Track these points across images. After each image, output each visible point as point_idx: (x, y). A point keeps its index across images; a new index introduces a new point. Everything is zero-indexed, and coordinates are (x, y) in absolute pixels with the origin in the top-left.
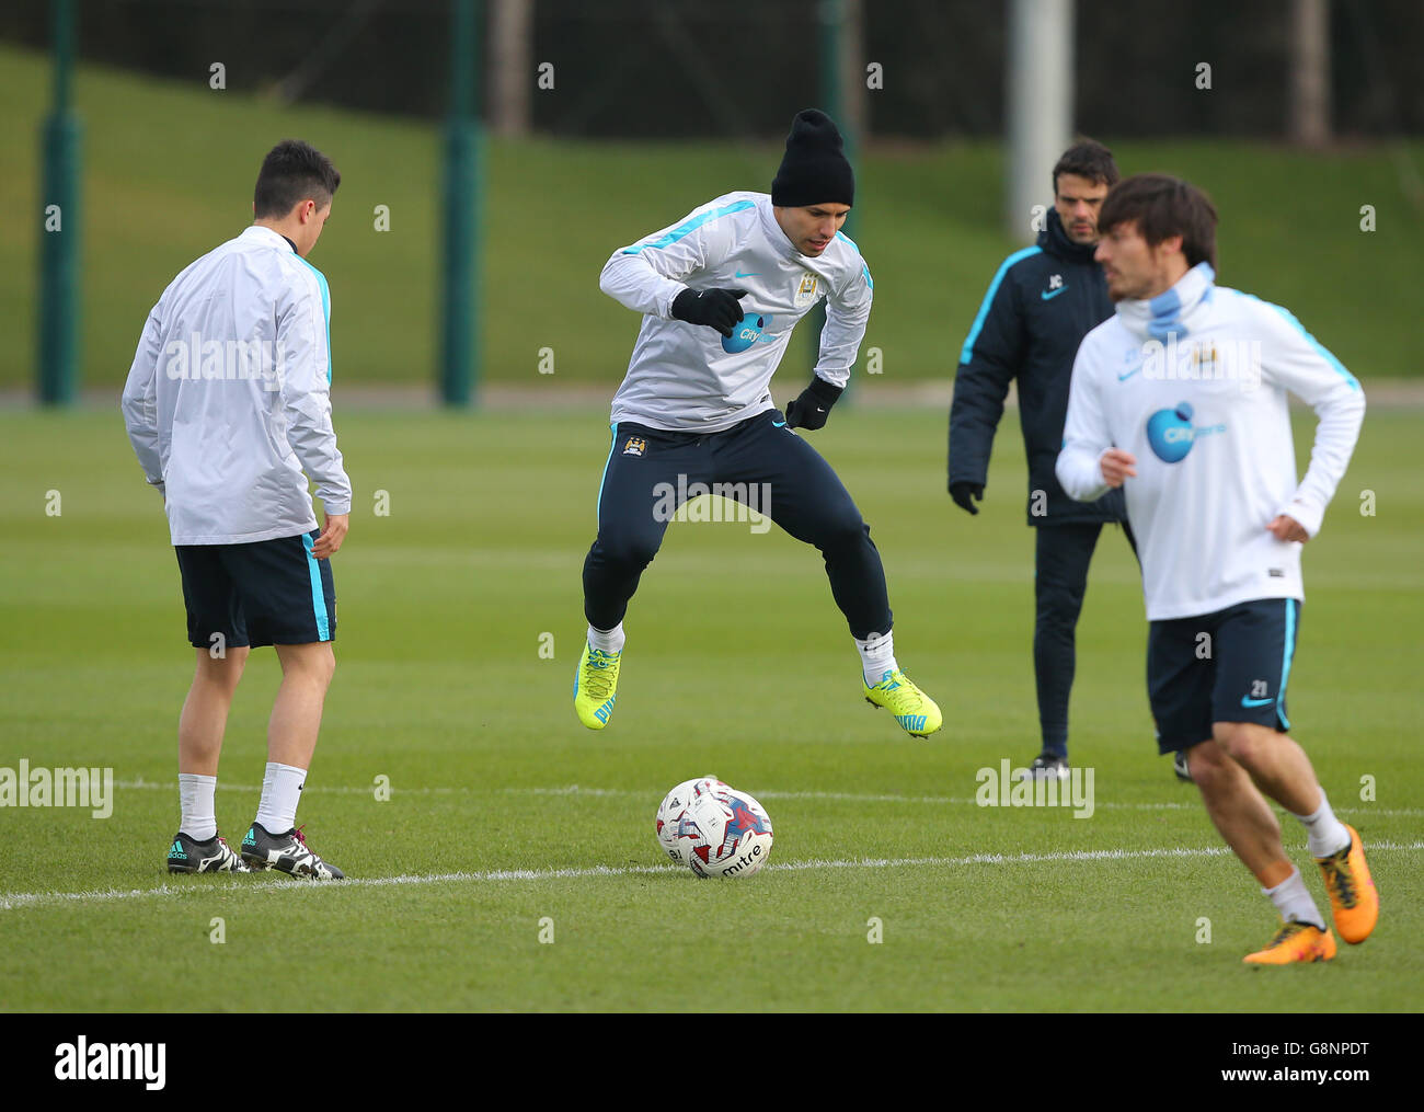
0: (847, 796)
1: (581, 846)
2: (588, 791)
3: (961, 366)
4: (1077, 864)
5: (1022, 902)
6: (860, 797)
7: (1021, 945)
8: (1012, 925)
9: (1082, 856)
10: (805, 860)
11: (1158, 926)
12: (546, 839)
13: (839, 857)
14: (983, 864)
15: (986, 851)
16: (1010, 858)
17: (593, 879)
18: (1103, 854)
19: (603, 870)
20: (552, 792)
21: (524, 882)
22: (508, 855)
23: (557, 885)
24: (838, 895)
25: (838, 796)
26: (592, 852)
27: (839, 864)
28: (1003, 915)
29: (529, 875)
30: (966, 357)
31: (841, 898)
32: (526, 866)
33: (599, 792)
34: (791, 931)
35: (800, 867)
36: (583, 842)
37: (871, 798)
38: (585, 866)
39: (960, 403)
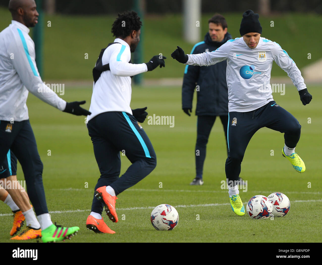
0: (144, 190)
1: (73, 204)
2: (74, 189)
3: (185, 74)
4: (206, 207)
5: (191, 218)
6: (147, 190)
7: (191, 229)
8: (189, 224)
9: (207, 205)
10: (133, 207)
11: (227, 224)
12: (63, 202)
13: (142, 206)
14: (181, 208)
15: (181, 204)
16: (188, 206)
17: (76, 213)
18: (212, 205)
19: (79, 210)
20: (64, 190)
21: (58, 214)
22: (53, 207)
23: (67, 214)
24: (142, 216)
25: (141, 190)
26: (76, 206)
27: (142, 208)
28: (186, 221)
29: (59, 212)
30: (186, 71)
31: (143, 217)
32: (58, 210)
33: (77, 190)
34: (130, 226)
35: (132, 209)
36: (73, 203)
37: (150, 190)
38: (74, 209)
39: (185, 85)
